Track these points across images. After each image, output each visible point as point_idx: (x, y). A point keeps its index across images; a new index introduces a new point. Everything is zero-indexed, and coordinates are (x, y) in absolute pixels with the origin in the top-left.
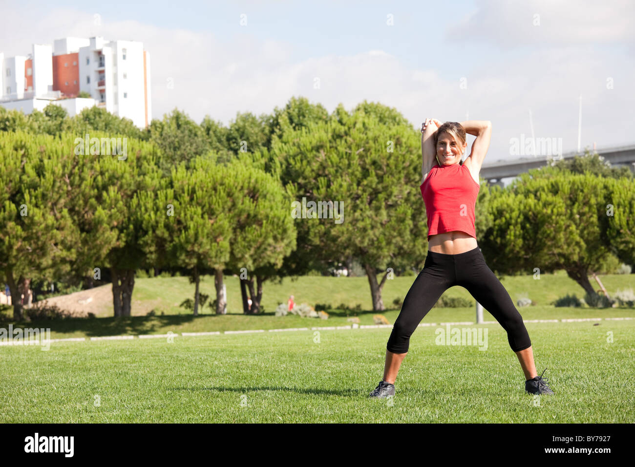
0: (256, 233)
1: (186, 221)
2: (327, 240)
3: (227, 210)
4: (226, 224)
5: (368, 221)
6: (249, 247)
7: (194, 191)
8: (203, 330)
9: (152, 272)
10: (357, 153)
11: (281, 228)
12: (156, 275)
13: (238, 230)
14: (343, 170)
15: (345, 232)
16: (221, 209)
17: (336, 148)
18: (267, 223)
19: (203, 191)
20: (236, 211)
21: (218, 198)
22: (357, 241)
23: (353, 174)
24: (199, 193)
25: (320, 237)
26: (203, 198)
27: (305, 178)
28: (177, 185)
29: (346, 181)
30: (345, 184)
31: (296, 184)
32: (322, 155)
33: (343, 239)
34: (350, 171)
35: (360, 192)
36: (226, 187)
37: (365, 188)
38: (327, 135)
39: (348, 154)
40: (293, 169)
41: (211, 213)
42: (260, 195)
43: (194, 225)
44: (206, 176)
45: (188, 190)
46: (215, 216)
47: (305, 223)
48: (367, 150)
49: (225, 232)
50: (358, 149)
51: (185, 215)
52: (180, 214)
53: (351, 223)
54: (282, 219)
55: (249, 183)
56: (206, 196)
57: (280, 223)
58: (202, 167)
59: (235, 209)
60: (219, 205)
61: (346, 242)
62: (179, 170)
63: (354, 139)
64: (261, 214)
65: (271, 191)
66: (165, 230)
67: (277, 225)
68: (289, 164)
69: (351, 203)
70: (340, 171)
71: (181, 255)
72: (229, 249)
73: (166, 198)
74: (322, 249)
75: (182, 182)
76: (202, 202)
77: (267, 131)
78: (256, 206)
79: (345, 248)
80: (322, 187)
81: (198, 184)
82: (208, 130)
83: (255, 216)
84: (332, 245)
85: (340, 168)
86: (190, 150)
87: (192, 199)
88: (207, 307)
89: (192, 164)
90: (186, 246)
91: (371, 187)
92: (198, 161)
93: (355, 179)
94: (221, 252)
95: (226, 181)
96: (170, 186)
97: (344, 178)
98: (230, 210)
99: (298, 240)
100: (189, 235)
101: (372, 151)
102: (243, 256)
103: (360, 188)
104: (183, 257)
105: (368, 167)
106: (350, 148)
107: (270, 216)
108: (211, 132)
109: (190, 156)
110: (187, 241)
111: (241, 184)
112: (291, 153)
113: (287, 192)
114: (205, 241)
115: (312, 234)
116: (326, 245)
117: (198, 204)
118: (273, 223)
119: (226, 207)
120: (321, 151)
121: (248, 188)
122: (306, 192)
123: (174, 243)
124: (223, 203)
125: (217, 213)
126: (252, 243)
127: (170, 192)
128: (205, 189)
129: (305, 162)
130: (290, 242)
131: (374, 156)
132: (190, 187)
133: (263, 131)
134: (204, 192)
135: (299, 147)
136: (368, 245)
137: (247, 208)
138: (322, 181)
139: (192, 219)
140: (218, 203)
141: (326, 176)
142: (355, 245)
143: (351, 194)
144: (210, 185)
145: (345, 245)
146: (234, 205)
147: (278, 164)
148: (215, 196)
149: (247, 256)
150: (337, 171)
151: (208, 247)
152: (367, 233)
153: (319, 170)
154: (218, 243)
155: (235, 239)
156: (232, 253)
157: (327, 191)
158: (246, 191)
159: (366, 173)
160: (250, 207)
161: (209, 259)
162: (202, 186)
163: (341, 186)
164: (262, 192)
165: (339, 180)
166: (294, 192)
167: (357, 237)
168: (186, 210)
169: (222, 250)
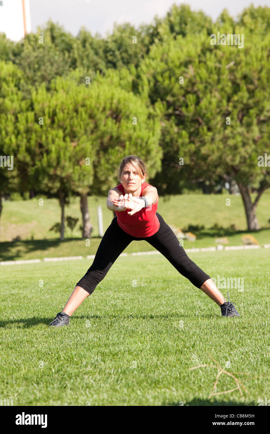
0: (119, 155)
1: (48, 144)
2: (197, 159)
3: (89, 132)
4: (88, 146)
5: (239, 139)
6: (113, 169)
7: (54, 114)
8: (69, 255)
9: (27, 194)
10: (227, 67)
11: (145, 149)
12: (31, 197)
13: (101, 153)
14: (212, 86)
15: (216, 151)
16: (82, 131)
17: (205, 63)
18: (130, 144)
19: (63, 112)
20: (99, 133)
21: (79, 119)
22: (229, 159)
23: (222, 89)
24: (60, 116)
25: (191, 156)
26: (64, 120)
27: (173, 95)
28: (37, 107)
29: (215, 97)
30: (214, 101)
31: (165, 103)
32: (191, 71)
33: (214, 157)
34: (220, 86)
35: (230, 109)
36: (87, 109)
37: (236, 104)
38: (196, 49)
39: (218, 69)
40: (162, 86)
41: (73, 136)
42: (123, 116)
43: (56, 149)
44: (66, 98)
45: (49, 113)
46: (77, 139)
47: (174, 142)
48: (237, 64)
49: (88, 154)
50: (228, 63)
51: (47, 138)
52: (41, 137)
53: (221, 140)
54: (145, 140)
55: (111, 103)
56: (67, 118)
57: (144, 145)
58: (63, 88)
59: (98, 130)
60: (81, 127)
61: (216, 160)
62: (40, 91)
63: (224, 53)
64: (124, 136)
65: (134, 112)
66: (26, 154)
67: (141, 146)
68: (156, 81)
69: (221, 120)
70: (209, 87)
71: (43, 179)
72: (92, 172)
73: (27, 121)
74: (192, 169)
75: (43, 104)
76: (64, 124)
77: (147, 41)
78: (119, 127)
79: (216, 167)
80: (191, 105)
81: (59, 106)
82: (84, 42)
83: (118, 138)
84: (203, 163)
85: (210, 84)
86: (51, 70)
87: (53, 122)
88: (77, 231)
89: (52, 85)
90: (48, 170)
91: (242, 102)
92: (59, 82)
93: (225, 96)
94: (84, 176)
95: (88, 102)
96: (30, 108)
97: (213, 95)
98: (92, 132)
99: (163, 161)
100: (51, 158)
101: (243, 64)
102: (107, 179)
103: (231, 104)
104: (46, 181)
105: (238, 81)
106: (220, 62)
107: (133, 138)
108: (87, 45)
109: (51, 76)
110: (49, 165)
111: (103, 105)
112: (159, 70)
113: (155, 110)
114: (67, 164)
115: (181, 153)
116: (196, 164)
117: (60, 127)
118: (136, 144)
119: (88, 129)
120: (190, 67)
121: (111, 109)
122: (175, 110)
123: (36, 167)
124: (84, 125)
125: (79, 135)
126: (115, 166)
127: (31, 115)
128: (66, 111)
129: (173, 79)
130: (155, 163)
131: (244, 70)
132: (51, 110)
133: (142, 41)
134: (66, 115)
135: (167, 63)
136: (240, 162)
137: (109, 130)
138: (191, 98)
139: (53, 142)
140: (80, 125)
141: (195, 93)
142: (227, 164)
143: (221, 111)
144: (71, 107)
145: (216, 163)
146: (96, 127)
147: (146, 82)
148: (77, 118)
149: (111, 179)
150: (206, 88)
151: (71, 171)
152: (238, 151)
153: (187, 86)
154: (81, 166)
155: (99, 162)
156: (96, 176)
157: (196, 109)
158: (108, 112)
159: (236, 88)
160: (112, 129)
161: (72, 183)
162: (64, 108)
163: (210, 103)
164: (125, 112)
165: (209, 96)
166: (163, 110)
167: (228, 156)
168: (47, 133)
169: (85, 173)
